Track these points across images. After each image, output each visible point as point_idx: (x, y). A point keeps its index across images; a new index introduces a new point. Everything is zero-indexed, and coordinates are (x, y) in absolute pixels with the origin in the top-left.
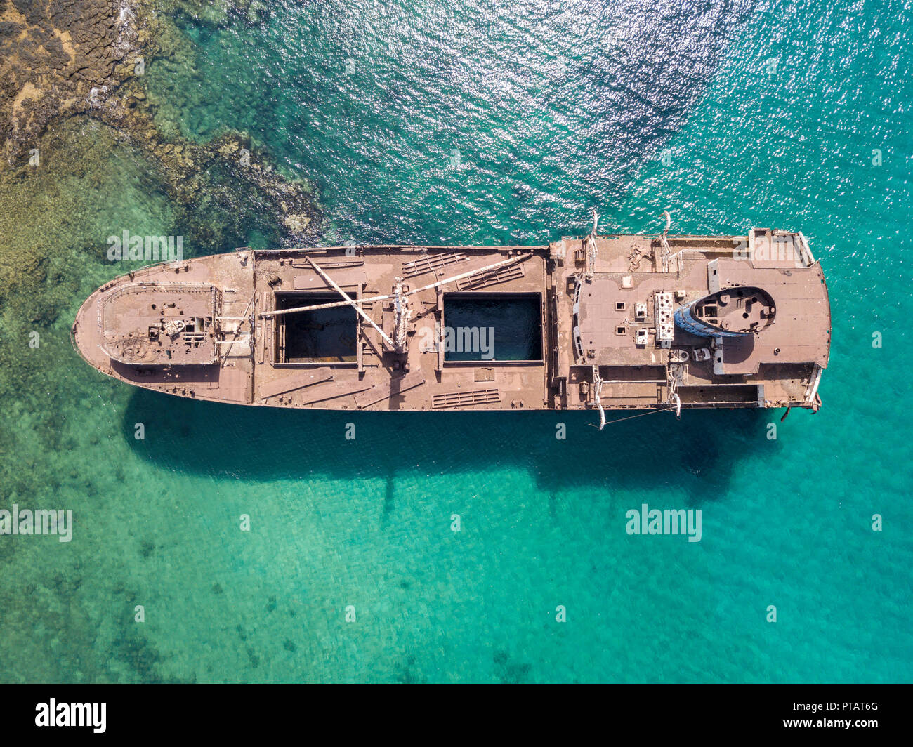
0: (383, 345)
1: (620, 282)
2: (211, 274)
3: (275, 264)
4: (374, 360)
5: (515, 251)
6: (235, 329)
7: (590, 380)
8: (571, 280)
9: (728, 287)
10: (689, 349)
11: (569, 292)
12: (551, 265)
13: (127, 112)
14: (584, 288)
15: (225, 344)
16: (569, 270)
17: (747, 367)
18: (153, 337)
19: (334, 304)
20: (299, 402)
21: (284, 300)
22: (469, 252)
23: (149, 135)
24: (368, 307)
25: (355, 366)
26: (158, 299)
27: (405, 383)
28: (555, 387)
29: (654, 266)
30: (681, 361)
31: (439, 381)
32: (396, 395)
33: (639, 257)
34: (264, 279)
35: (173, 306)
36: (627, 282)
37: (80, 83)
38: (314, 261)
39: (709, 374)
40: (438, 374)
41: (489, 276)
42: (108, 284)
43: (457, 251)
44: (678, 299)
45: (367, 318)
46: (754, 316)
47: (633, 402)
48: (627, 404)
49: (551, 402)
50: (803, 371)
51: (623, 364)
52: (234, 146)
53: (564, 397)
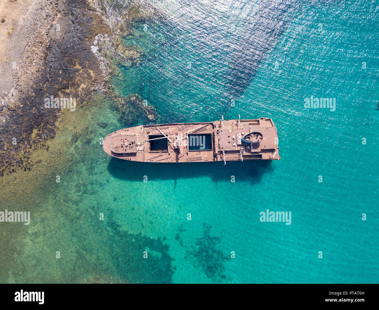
0: (174, 147)
1: (229, 131)
2: (133, 131)
3: (148, 128)
4: (172, 150)
5: (205, 124)
6: (140, 144)
7: (222, 154)
8: (218, 131)
9: (253, 132)
10: (245, 146)
11: (217, 133)
12: (214, 127)
13: (107, 90)
14: (220, 133)
15: (138, 148)
16: (217, 128)
17: (258, 150)
18: (122, 147)
19: (163, 138)
20: (154, 161)
21: (150, 137)
22: (194, 124)
23: (113, 96)
24: (170, 138)
25: (168, 152)
26: (122, 138)
27: (180, 156)
28: (215, 156)
29: (237, 127)
30: (243, 149)
31: (187, 155)
32: (177, 159)
33: (234, 125)
34: (146, 132)
35: (126, 139)
36: (230, 131)
37: (96, 83)
38: (157, 127)
39: (250, 152)
40: (187, 153)
41: (199, 130)
42: (110, 134)
43: (191, 124)
44: (242, 135)
45: (170, 141)
46: (258, 138)
47: (233, 159)
48: (231, 159)
49: (214, 160)
50: (272, 151)
51: (230, 150)
52: (134, 98)
53: (217, 158)
